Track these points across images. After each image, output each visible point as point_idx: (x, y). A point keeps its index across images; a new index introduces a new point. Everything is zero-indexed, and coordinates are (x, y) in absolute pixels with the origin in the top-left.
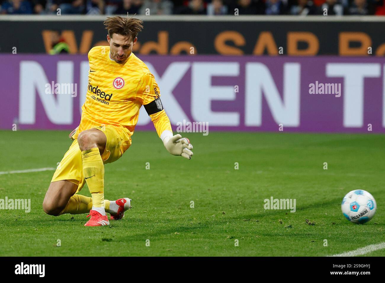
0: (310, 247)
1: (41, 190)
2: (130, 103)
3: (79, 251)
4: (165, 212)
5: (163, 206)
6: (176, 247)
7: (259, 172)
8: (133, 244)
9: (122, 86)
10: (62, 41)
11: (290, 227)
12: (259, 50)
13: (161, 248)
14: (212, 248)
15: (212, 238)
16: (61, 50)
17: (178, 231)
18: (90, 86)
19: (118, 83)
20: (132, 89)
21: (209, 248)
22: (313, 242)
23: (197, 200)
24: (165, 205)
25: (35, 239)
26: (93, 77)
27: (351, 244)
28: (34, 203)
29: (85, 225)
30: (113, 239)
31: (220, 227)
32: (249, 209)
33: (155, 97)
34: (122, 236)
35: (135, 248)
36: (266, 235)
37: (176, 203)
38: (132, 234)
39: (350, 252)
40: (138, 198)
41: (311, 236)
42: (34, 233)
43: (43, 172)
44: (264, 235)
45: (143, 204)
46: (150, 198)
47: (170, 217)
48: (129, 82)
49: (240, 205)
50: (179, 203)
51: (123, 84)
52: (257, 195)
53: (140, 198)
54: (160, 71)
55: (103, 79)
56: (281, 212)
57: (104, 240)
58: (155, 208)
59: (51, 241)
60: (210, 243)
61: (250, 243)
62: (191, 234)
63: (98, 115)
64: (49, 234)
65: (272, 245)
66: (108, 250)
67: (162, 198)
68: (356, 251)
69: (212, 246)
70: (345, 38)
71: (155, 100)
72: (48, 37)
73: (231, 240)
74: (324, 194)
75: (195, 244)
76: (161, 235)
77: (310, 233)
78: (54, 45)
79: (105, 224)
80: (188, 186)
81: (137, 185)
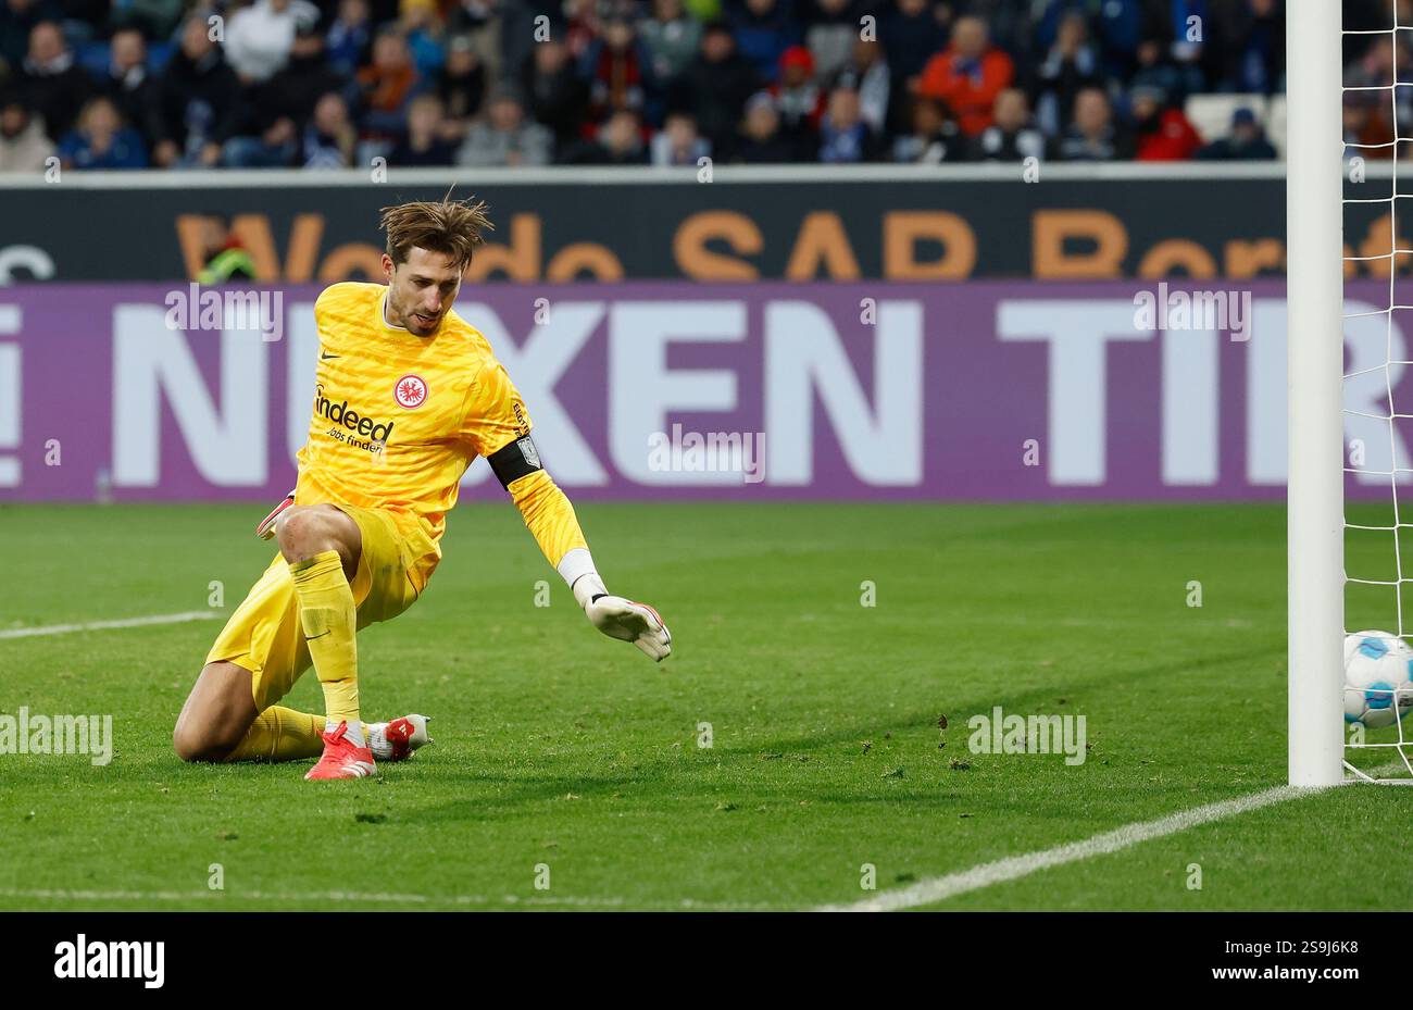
0: (957, 832)
1: (179, 677)
2: (442, 451)
3: (291, 852)
4: (537, 737)
5: (531, 720)
6: (569, 837)
7: (808, 618)
8: (447, 829)
9: (420, 400)
10: (234, 244)
11: (900, 774)
12: (802, 264)
13: (525, 839)
14: (674, 836)
15: (674, 810)
16: (230, 271)
17: (575, 790)
18: (323, 401)
19: (411, 393)
20: (449, 407)
21: (664, 838)
22: (965, 816)
23: (630, 699)
24: (538, 716)
25: (162, 819)
26: (333, 373)
27: (1076, 822)
28: (159, 715)
29: (306, 777)
30: (388, 815)
31: (696, 776)
32: (780, 723)
33: (518, 429)
34: (413, 806)
35: (452, 841)
36: (830, 799)
37: (569, 710)
38: (442, 800)
39: (1073, 845)
40: (458, 696)
41: (960, 801)
42: (158, 800)
43: (183, 624)
44: (825, 800)
45: (474, 714)
46: (492, 696)
47: (551, 751)
48: (440, 389)
49: (752, 713)
50: (578, 710)
51: (423, 393)
52: (802, 684)
53: (465, 695)
54: (519, 329)
55: (362, 380)
56: (871, 732)
57: (361, 818)
58: (508, 725)
59: (208, 824)
60: (666, 823)
61: (784, 822)
62: (612, 800)
63: (350, 483)
64: (204, 803)
65: (847, 826)
66: (373, 847)
67: (527, 696)
68: (1089, 842)
69: (674, 833)
70: (1050, 228)
71: (519, 439)
72: (195, 233)
73: (729, 814)
74: (996, 678)
75: (623, 826)
76: (527, 802)
77: (954, 791)
78: (210, 257)
79: (363, 772)
80: (604, 658)
81: (457, 660)
